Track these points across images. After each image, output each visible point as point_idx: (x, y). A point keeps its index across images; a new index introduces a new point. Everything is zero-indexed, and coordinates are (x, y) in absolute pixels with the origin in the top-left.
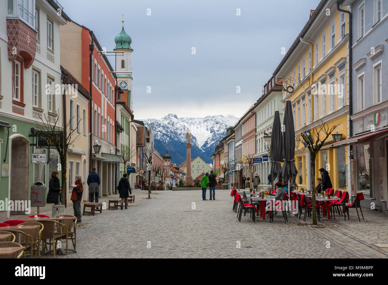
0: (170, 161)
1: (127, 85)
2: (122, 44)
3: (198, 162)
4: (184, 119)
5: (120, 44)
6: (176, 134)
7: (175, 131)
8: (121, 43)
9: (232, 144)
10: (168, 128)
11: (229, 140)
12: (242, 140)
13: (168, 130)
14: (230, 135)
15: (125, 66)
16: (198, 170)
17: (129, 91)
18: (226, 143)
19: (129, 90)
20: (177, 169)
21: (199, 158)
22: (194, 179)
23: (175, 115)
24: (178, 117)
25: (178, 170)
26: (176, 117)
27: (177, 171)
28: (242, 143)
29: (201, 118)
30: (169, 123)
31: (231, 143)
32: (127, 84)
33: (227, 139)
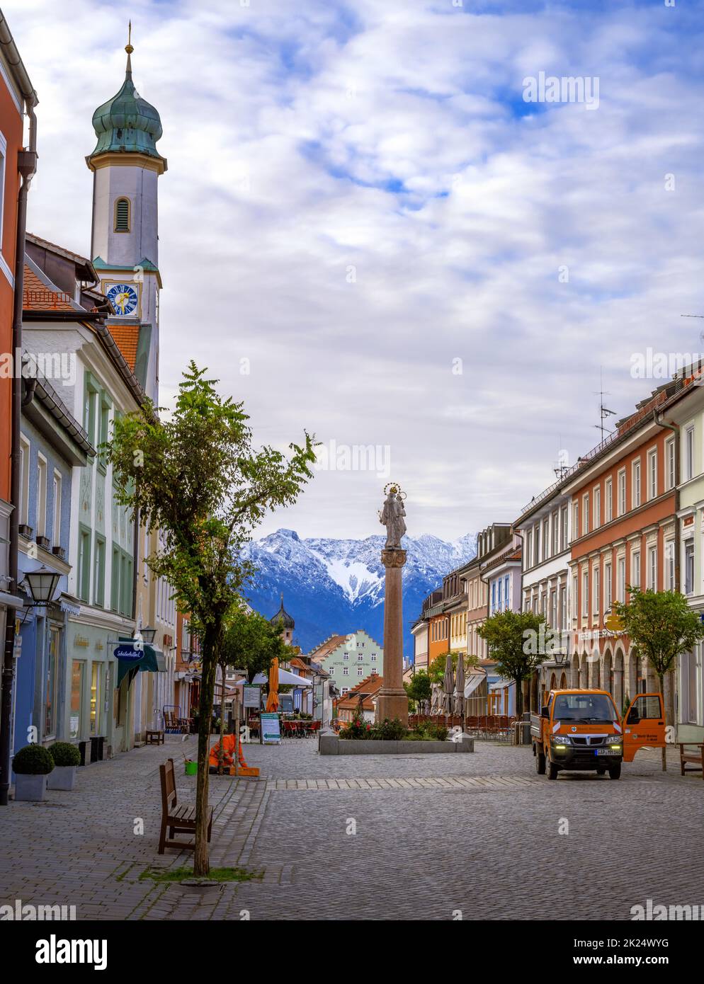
0: (291, 635)
1: (135, 303)
2: (120, 134)
3: (360, 645)
4: (314, 544)
5: (115, 136)
6: (296, 579)
7: (292, 572)
8: (116, 131)
9: (507, 580)
10: (275, 562)
11: (490, 567)
12: (569, 557)
13: (276, 568)
14: (492, 553)
15: (132, 224)
16: (359, 665)
17: (144, 326)
18: (482, 575)
19: (144, 321)
20: (305, 663)
21: (364, 633)
22: (349, 690)
23: (293, 532)
24: (301, 537)
25: (309, 664)
26: (295, 537)
27: (307, 667)
28: (566, 566)
29: (356, 542)
30: (278, 552)
31: (503, 577)
32: (135, 297)
33: (485, 565)
